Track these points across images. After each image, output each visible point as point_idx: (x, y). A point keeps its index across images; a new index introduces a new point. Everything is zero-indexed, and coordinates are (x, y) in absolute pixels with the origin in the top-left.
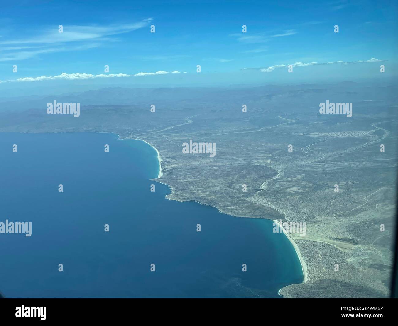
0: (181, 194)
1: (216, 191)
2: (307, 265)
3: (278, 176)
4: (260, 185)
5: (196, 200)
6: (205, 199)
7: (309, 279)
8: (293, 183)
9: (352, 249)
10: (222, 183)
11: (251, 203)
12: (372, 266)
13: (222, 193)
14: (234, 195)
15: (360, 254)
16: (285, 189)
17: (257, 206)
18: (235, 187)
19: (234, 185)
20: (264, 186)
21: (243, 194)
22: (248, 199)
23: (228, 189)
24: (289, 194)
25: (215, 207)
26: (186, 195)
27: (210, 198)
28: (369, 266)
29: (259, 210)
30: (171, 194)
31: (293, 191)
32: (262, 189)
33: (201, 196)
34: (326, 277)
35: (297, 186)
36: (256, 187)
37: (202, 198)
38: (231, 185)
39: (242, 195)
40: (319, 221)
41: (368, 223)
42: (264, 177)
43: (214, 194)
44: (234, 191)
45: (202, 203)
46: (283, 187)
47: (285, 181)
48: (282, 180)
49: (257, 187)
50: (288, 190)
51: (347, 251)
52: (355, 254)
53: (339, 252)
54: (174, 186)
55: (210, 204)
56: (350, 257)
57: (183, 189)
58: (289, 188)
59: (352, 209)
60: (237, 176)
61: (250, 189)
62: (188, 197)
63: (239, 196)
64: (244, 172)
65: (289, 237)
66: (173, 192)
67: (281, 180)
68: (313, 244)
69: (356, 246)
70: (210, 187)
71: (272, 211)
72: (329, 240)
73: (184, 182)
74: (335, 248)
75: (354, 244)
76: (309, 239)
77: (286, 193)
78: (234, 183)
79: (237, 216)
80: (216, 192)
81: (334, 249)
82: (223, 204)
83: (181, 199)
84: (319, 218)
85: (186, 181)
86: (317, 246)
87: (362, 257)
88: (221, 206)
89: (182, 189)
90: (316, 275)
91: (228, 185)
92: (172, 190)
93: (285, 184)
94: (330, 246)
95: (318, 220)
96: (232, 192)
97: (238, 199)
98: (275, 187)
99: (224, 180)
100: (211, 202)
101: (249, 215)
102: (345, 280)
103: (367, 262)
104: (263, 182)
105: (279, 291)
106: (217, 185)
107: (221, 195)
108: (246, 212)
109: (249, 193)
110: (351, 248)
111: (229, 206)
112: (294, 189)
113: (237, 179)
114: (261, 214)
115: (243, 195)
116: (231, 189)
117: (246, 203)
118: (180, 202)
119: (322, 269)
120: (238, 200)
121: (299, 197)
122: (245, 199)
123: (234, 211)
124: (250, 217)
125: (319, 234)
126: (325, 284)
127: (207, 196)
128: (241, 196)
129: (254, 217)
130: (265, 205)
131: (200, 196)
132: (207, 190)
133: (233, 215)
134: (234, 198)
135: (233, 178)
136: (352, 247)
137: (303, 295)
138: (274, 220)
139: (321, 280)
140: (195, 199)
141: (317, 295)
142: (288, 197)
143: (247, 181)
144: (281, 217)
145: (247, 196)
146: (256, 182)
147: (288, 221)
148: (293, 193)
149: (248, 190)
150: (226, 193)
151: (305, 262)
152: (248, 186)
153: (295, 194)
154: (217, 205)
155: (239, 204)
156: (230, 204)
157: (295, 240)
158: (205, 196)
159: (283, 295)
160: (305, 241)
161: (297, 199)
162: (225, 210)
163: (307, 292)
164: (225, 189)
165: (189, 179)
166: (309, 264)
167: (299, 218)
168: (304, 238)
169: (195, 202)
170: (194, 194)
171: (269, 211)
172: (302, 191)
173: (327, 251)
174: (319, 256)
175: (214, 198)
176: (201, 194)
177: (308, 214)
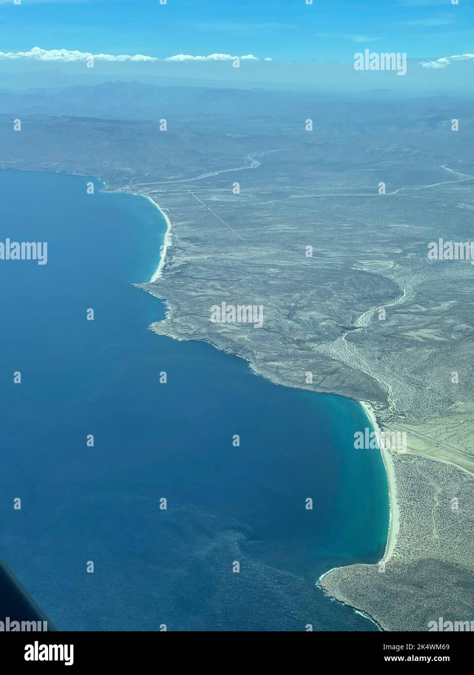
0: (184, 324)
2: (402, 519)
3: (401, 300)
4: (355, 317)
5: (210, 340)
6: (227, 340)
7: (395, 556)
8: (428, 319)
10: (275, 305)
11: (326, 358)
13: (268, 329)
14: (292, 336)
16: (407, 331)
17: (335, 365)
18: (301, 318)
19: (300, 312)
20: (363, 321)
21: (312, 334)
22: (320, 348)
23: (283, 321)
24: (413, 343)
25: (244, 358)
26: (192, 327)
27: (240, 339)
29: (336, 375)
30: (164, 321)
31: (423, 338)
32: (357, 326)
33: (222, 333)
34: (432, 554)
35: (434, 325)
36: (347, 320)
37: (223, 337)
38: (292, 312)
39: (309, 337)
40: (459, 413)
42: (368, 300)
43: (249, 330)
44: (296, 326)
45: (220, 346)
46: (403, 327)
47: (413, 313)
48: (407, 311)
49: (348, 323)
50: (412, 333)
54: (176, 304)
55: (236, 351)
57: (191, 312)
58: (417, 329)
60: (312, 292)
61: (332, 325)
62: (195, 330)
63: (303, 338)
64: (330, 285)
66: (169, 318)
67: (404, 311)
68: (431, 467)
71: (362, 380)
72: (466, 462)
73: (199, 296)
74: (473, 482)
76: (425, 455)
77: (406, 340)
78: (301, 309)
79: (285, 385)
81: (471, 485)
82: (263, 354)
83: (180, 334)
84: (460, 405)
85: (204, 296)
86: (435, 474)
88: (258, 357)
89: (189, 312)
90: (412, 547)
91: (287, 311)
92: (168, 312)
93: (409, 321)
94: (465, 475)
95: (458, 410)
96: (291, 329)
97: (297, 346)
98: (387, 324)
99: (281, 300)
100: (239, 347)
101: (311, 384)
104: (365, 312)
105: (321, 578)
107: (262, 334)
108: (306, 378)
109: (326, 333)
111: (274, 361)
112: (425, 333)
113: (311, 300)
114: (338, 384)
115: (312, 337)
116: (289, 322)
117: (312, 357)
118: (176, 340)
119: (430, 533)
120: (297, 349)
121: (431, 351)
122: (313, 347)
123: (281, 371)
124: (311, 389)
125: (450, 444)
126: (424, 573)
127: (234, 332)
128: (307, 338)
129: (321, 391)
130: (354, 365)
131: (219, 332)
133: (276, 381)
134: (290, 343)
135: (301, 298)
137: (369, 595)
138: (360, 402)
139: (421, 561)
140: (207, 337)
141: (398, 599)
142: (409, 350)
143: (330, 306)
144: (379, 396)
145: (319, 340)
146: (348, 309)
147: (392, 407)
148: (421, 342)
149: (325, 327)
150: (277, 330)
151: (399, 511)
152: (328, 317)
153: (425, 344)
154: (250, 355)
155: (296, 357)
156: (278, 356)
157: (393, 454)
158: (229, 333)
159: (326, 588)
160: (415, 459)
161: (425, 357)
162: (263, 368)
163: (379, 589)
164: (277, 319)
165: (210, 292)
166: (406, 516)
167: (417, 402)
168: (416, 452)
169: (207, 343)
170: (209, 326)
171: (354, 381)
172: (441, 339)
173: (454, 488)
174: (435, 498)
175: (246, 339)
176: (222, 328)
177: (439, 394)
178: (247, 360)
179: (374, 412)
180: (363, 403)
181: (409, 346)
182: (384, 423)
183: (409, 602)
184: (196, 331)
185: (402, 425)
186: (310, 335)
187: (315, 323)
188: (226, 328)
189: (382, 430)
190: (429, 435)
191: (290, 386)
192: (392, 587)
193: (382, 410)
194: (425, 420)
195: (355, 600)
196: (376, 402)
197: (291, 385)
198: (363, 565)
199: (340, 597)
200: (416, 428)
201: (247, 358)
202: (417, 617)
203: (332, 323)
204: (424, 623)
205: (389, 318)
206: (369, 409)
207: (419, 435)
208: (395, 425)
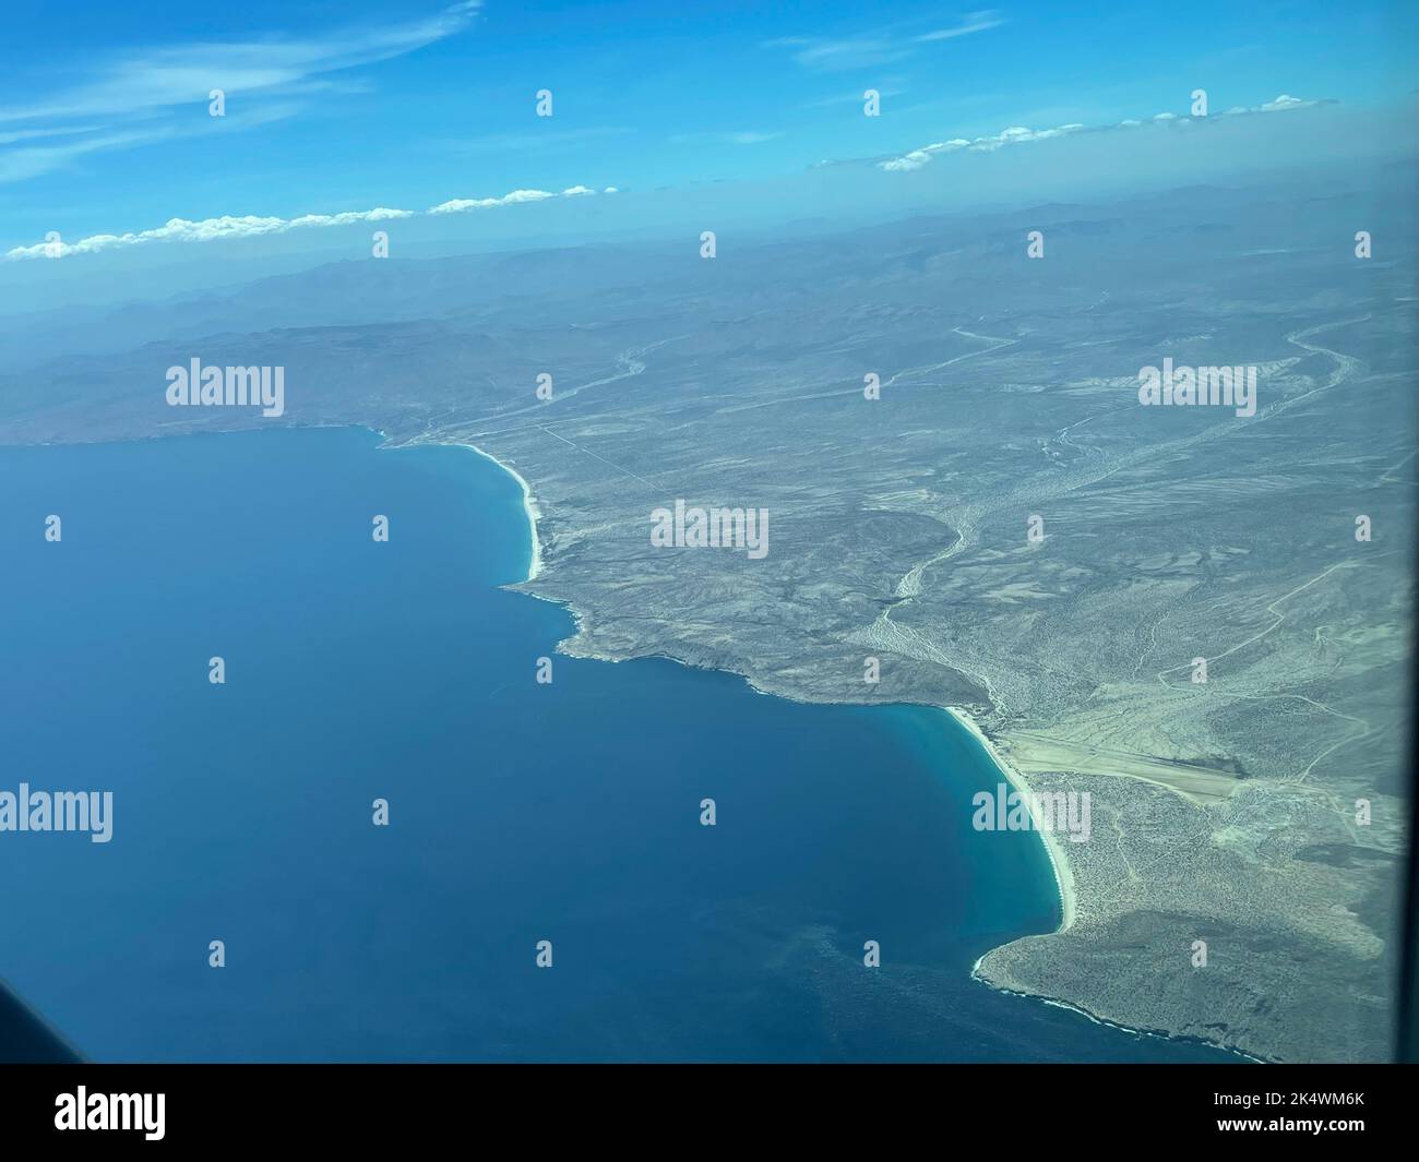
0: (614, 635)
1: (737, 614)
2: (1073, 863)
3: (959, 547)
4: (894, 584)
5: (667, 653)
7: (1081, 916)
8: (1013, 569)
9: (1233, 794)
10: (758, 584)
12: (1306, 854)
13: (759, 622)
14: (801, 626)
15: (1263, 810)
16: (982, 591)
17: (888, 659)
18: (806, 597)
19: (802, 588)
20: (908, 586)
21: (833, 618)
22: (854, 638)
23: (779, 605)
24: (1001, 608)
25: (734, 671)
26: (630, 637)
27: (718, 643)
28: (1297, 854)
29: (895, 674)
30: (577, 637)
31: (1015, 598)
32: (902, 596)
33: (685, 638)
34: (1140, 903)
35: (1027, 577)
36: (883, 590)
37: (690, 644)
38: (789, 590)
39: (830, 623)
40: (1112, 701)
41: (1284, 695)
42: (907, 554)
43: (729, 627)
44: (803, 610)
45: (690, 660)
46: (977, 587)
47: (984, 563)
48: (973, 561)
49: (885, 593)
50: (994, 594)
51: (1213, 803)
52: (1245, 812)
53: (1185, 809)
54: (588, 606)
55: (717, 662)
56: (1227, 824)
57: (619, 615)
58: (1000, 586)
59: (1226, 649)
60: (810, 555)
61: (861, 600)
62: (636, 642)
63: (820, 626)
64: (836, 540)
65: (1006, 767)
66: (584, 630)
67: (970, 562)
68: (1093, 784)
69: (1247, 784)
70: (715, 601)
71: (941, 674)
72: (1148, 769)
73: (623, 588)
74: (1172, 795)
75: (1239, 778)
76: (1077, 770)
77: (990, 605)
78: (802, 582)
79: (816, 702)
80: (737, 620)
81: (1168, 799)
83: (613, 652)
84: (1108, 688)
85: (631, 586)
86: (1105, 792)
87: (1270, 822)
88: (758, 667)
89: (616, 616)
90: (1103, 900)
91: (780, 590)
92: (579, 621)
93: (983, 575)
94: (1153, 788)
95: (1107, 697)
96: (797, 615)
97: (816, 640)
98: (950, 586)
99: (764, 573)
100: (723, 654)
101: (859, 695)
102: (1212, 910)
103: (1287, 839)
104: (906, 572)
105: (977, 967)
106: (741, 594)
107: (755, 630)
108: (848, 685)
109: (856, 614)
110: (1229, 791)
111: (786, 668)
112: (1016, 590)
113: (814, 566)
114: (903, 687)
115: (834, 622)
116: (790, 605)
117: (849, 652)
118: (610, 663)
119: (1125, 876)
120: (817, 644)
121: (1034, 616)
122: (842, 639)
123: (804, 682)
124: (861, 701)
125: (1112, 747)
126: (1138, 930)
127: (705, 634)
128: (829, 626)
129: (878, 702)
130: (918, 654)
131: (681, 637)
132: (704, 614)
133: (800, 697)
134: (802, 637)
135: (796, 565)
136: (1233, 787)
137: (1061, 974)
138: (947, 708)
139: (1125, 917)
140: (661, 648)
141: (1110, 971)
142: (997, 619)
143: (848, 571)
144: (973, 695)
145: (848, 625)
146: (878, 572)
147: (1000, 708)
148: (1014, 605)
149: (851, 605)
150: (774, 620)
151: (1063, 855)
152: (850, 589)
153: (1021, 607)
154: (742, 665)
155: (821, 657)
156: (790, 659)
157: (1026, 776)
158: (697, 636)
159: (990, 978)
160: (1063, 777)
161: (1027, 626)
162: (773, 681)
163: (1076, 962)
164: (769, 604)
165: (640, 579)
166: (1078, 859)
167: (1037, 695)
168: (1060, 766)
169: (663, 659)
170: (658, 631)
171: (930, 677)
172: (1045, 595)
173: (1141, 808)
174: (1115, 827)
175: (731, 640)
176: (682, 630)
177: (1068, 678)
178: (742, 674)
179: (974, 720)
180: (951, 709)
181: (996, 614)
182: (995, 734)
183: (1130, 971)
184: (639, 644)
185: (1023, 731)
187: (831, 602)
188: (689, 629)
189: (996, 743)
190: (1073, 739)
191: (825, 702)
193: (985, 714)
194: (1058, 718)
195: (1041, 986)
196: (972, 705)
197: (827, 701)
198: (1035, 937)
199: (1016, 986)
200: (1049, 733)
201: (739, 670)
202: (1149, 989)
203: (861, 597)
204: (1162, 996)
206: (965, 716)
207: (1057, 742)
208: (1014, 733)
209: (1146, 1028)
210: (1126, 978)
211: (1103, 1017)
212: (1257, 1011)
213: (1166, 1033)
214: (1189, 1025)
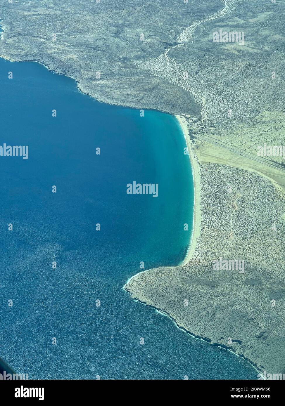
0: (16, 45)
1: (86, 41)
2: (203, 223)
3: (222, 13)
4: (178, 32)
5: (41, 60)
6: (55, 60)
7: (194, 258)
10: (104, 24)
11: (147, 74)
13: (96, 49)
14: (118, 54)
17: (155, 82)
18: (128, 35)
19: (127, 30)
20: (185, 36)
21: (137, 51)
22: (143, 65)
23: (111, 39)
24: (229, 56)
25: (73, 77)
26: (24, 47)
27: (69, 59)
31: (238, 51)
32: (180, 41)
33: (52, 53)
35: (250, 38)
36: (170, 36)
37: (53, 57)
38: (120, 30)
39: (135, 54)
40: (264, 122)
42: (192, 15)
43: (77, 50)
44: (123, 44)
45: (51, 67)
47: (231, 26)
48: (226, 24)
49: (171, 40)
50: (228, 46)
53: (275, 196)
54: (10, 24)
55: (64, 71)
57: (23, 32)
60: (139, 9)
62: (27, 51)
63: (128, 56)
65: (193, 157)
66: (3, 38)
67: (223, 24)
68: (234, 174)
70: (75, 32)
71: (179, 94)
72: (266, 167)
74: (271, 186)
76: (229, 164)
77: (222, 54)
78: (128, 26)
80: (86, 45)
81: (269, 189)
83: (13, 55)
84: (266, 114)
85: (37, 15)
86: (237, 181)
88: (85, 77)
89: (21, 32)
90: (210, 249)
94: (264, 181)
95: (264, 119)
96: (118, 47)
98: (207, 39)
99: (110, 17)
100: (68, 67)
101: (133, 102)
104: (187, 27)
105: (128, 282)
106: (93, 29)
107: (90, 54)
108: (128, 95)
109: (150, 50)
113: (138, 16)
114: (157, 100)
116: (117, 40)
117: (135, 74)
118: (9, 61)
119: (227, 235)
120: (122, 67)
121: (245, 63)
122: (137, 65)
123: (106, 90)
124: (132, 105)
125: (253, 151)
127: (63, 52)
128: (132, 56)
129: (141, 107)
130: (174, 80)
131: (49, 52)
132: (68, 39)
133: (101, 99)
134: (116, 61)
135: (129, 15)
137: (168, 295)
138: (176, 116)
140: (38, 57)
141: (193, 298)
143: (156, 22)
144: (193, 110)
145: (143, 57)
146: (172, 25)
147: (204, 119)
148: (236, 55)
149: (149, 44)
150: (104, 48)
151: (201, 217)
152: (152, 33)
153: (239, 57)
154: (77, 74)
155: (120, 74)
156: (104, 74)
157: (201, 164)
158: (58, 53)
159: (131, 291)
160: (220, 168)
161: (238, 69)
162: (90, 87)
163: (177, 290)
164: (105, 38)
166: (207, 221)
168: (221, 160)
169: (39, 63)
170: (40, 46)
171: (172, 96)
172: (255, 51)
173: (253, 192)
174: (234, 203)
175: (75, 59)
176: (51, 48)
177: (247, 105)
178: (76, 79)
179: (188, 125)
180: (178, 117)
181: (224, 59)
182: (195, 135)
183: (202, 300)
184: (27, 53)
185: (212, 136)
186: (134, 52)
188: (56, 48)
189: (193, 141)
190: (235, 144)
191: (114, 104)
192: (188, 288)
193: (195, 122)
195: (156, 300)
196: (190, 116)
197: (114, 103)
198: (166, 267)
199: (143, 299)
200: (223, 138)
201: (75, 77)
202: (208, 313)
203: (156, 40)
204: (213, 318)
205: (209, 33)
206: (183, 122)
207: (226, 145)
208: (205, 136)
209: (200, 336)
210: (199, 304)
211: (181, 325)
212: (259, 337)
213: (209, 341)
214: (222, 338)
